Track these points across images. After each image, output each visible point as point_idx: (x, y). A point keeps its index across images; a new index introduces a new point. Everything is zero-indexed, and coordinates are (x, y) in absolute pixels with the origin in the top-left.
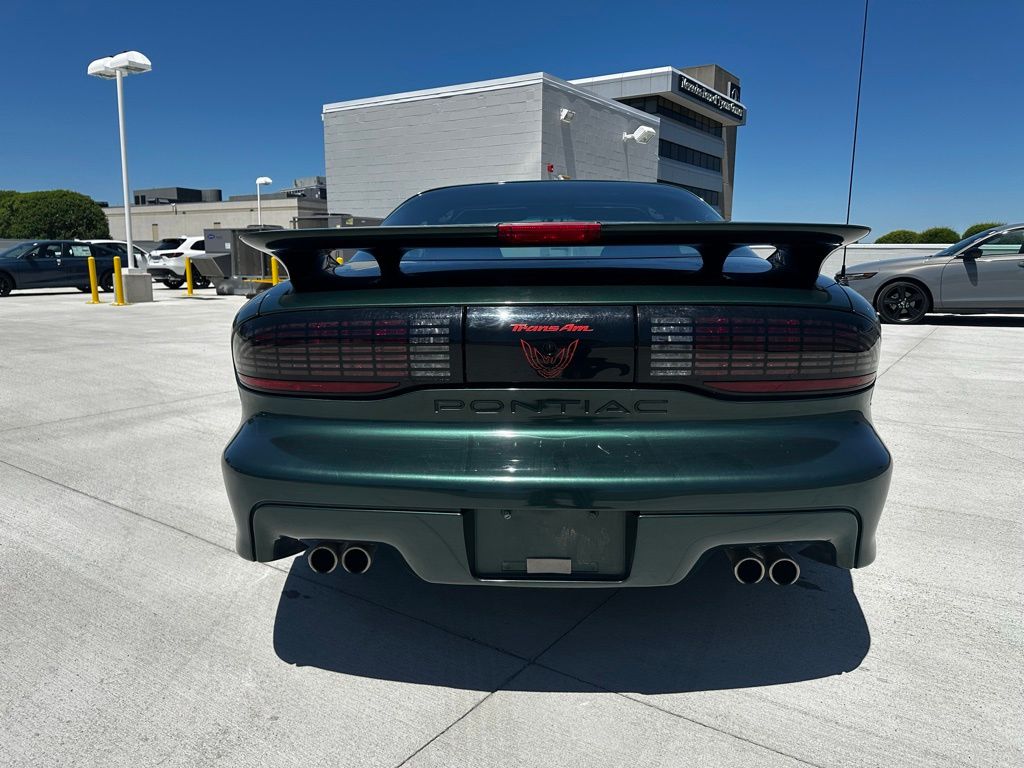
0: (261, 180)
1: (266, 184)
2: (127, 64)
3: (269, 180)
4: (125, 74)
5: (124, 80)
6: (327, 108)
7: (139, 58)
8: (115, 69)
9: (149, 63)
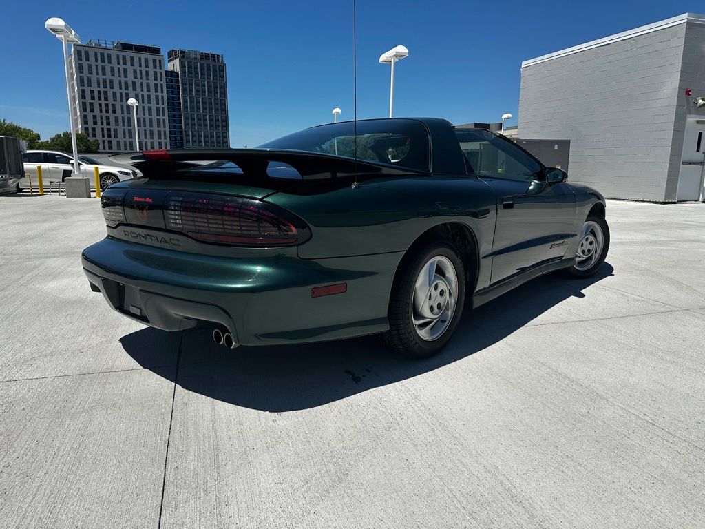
0: (505, 116)
1: (508, 118)
2: (395, 54)
3: (510, 115)
4: (397, 60)
5: (395, 63)
6: (524, 64)
7: (402, 49)
8: (390, 57)
9: (407, 51)
